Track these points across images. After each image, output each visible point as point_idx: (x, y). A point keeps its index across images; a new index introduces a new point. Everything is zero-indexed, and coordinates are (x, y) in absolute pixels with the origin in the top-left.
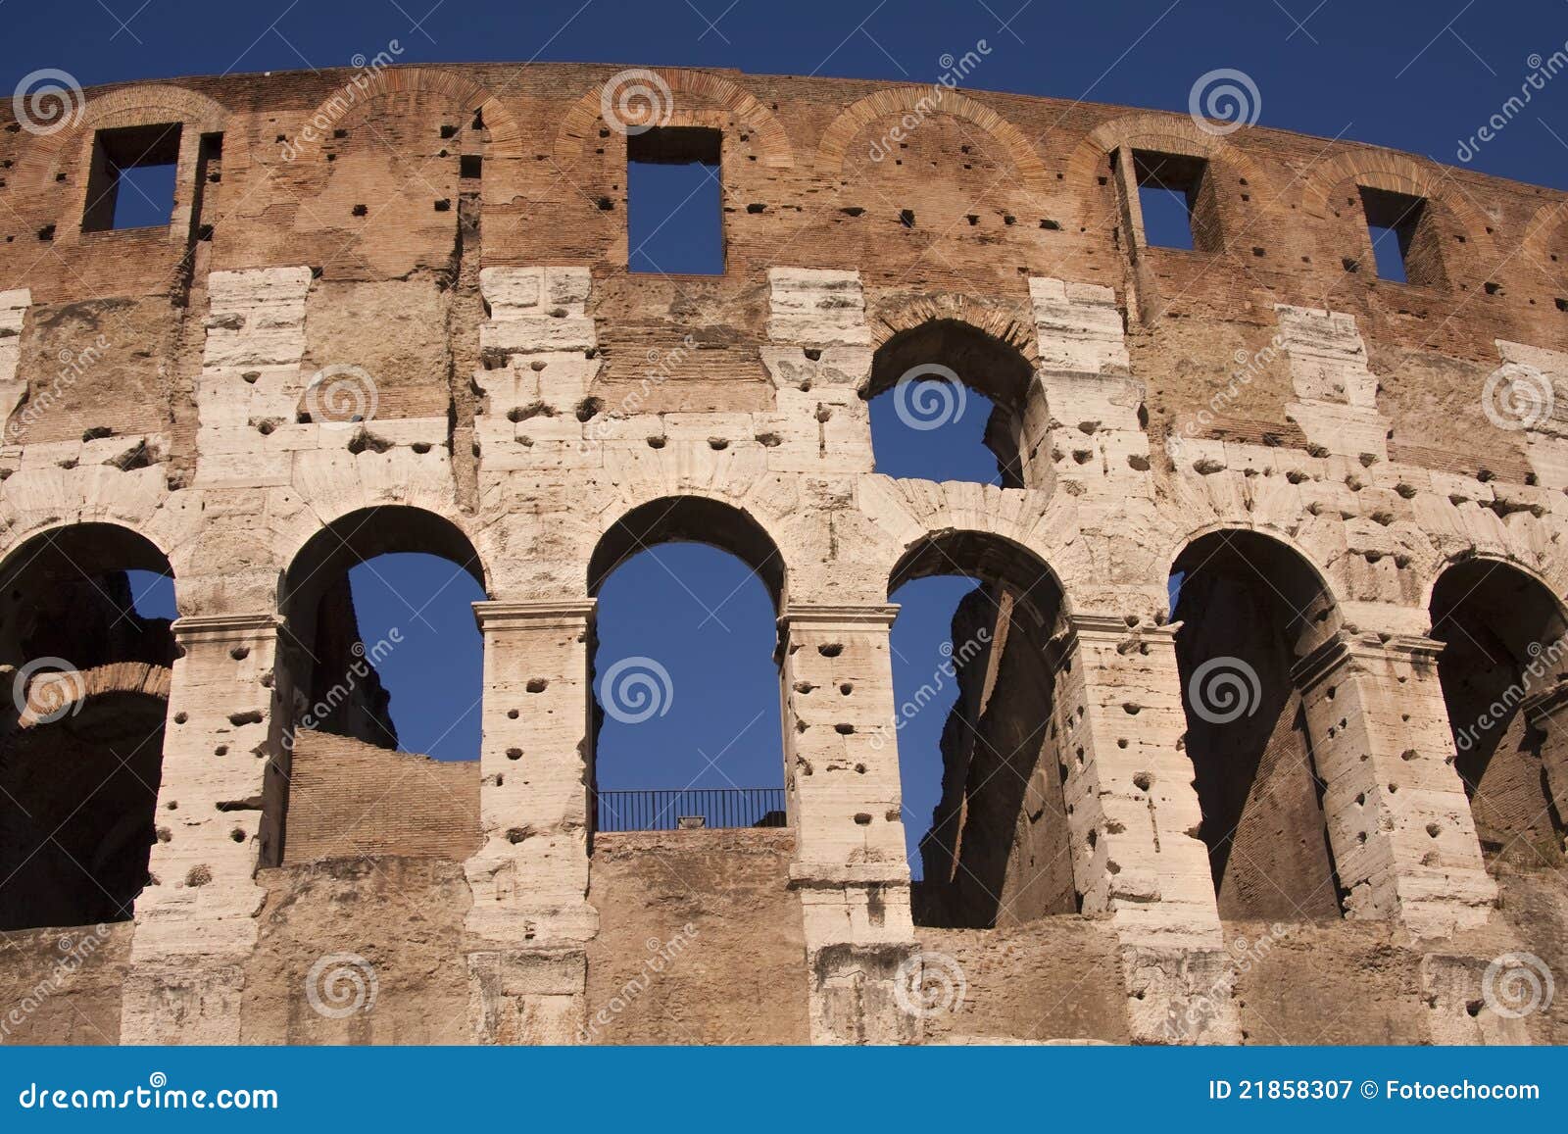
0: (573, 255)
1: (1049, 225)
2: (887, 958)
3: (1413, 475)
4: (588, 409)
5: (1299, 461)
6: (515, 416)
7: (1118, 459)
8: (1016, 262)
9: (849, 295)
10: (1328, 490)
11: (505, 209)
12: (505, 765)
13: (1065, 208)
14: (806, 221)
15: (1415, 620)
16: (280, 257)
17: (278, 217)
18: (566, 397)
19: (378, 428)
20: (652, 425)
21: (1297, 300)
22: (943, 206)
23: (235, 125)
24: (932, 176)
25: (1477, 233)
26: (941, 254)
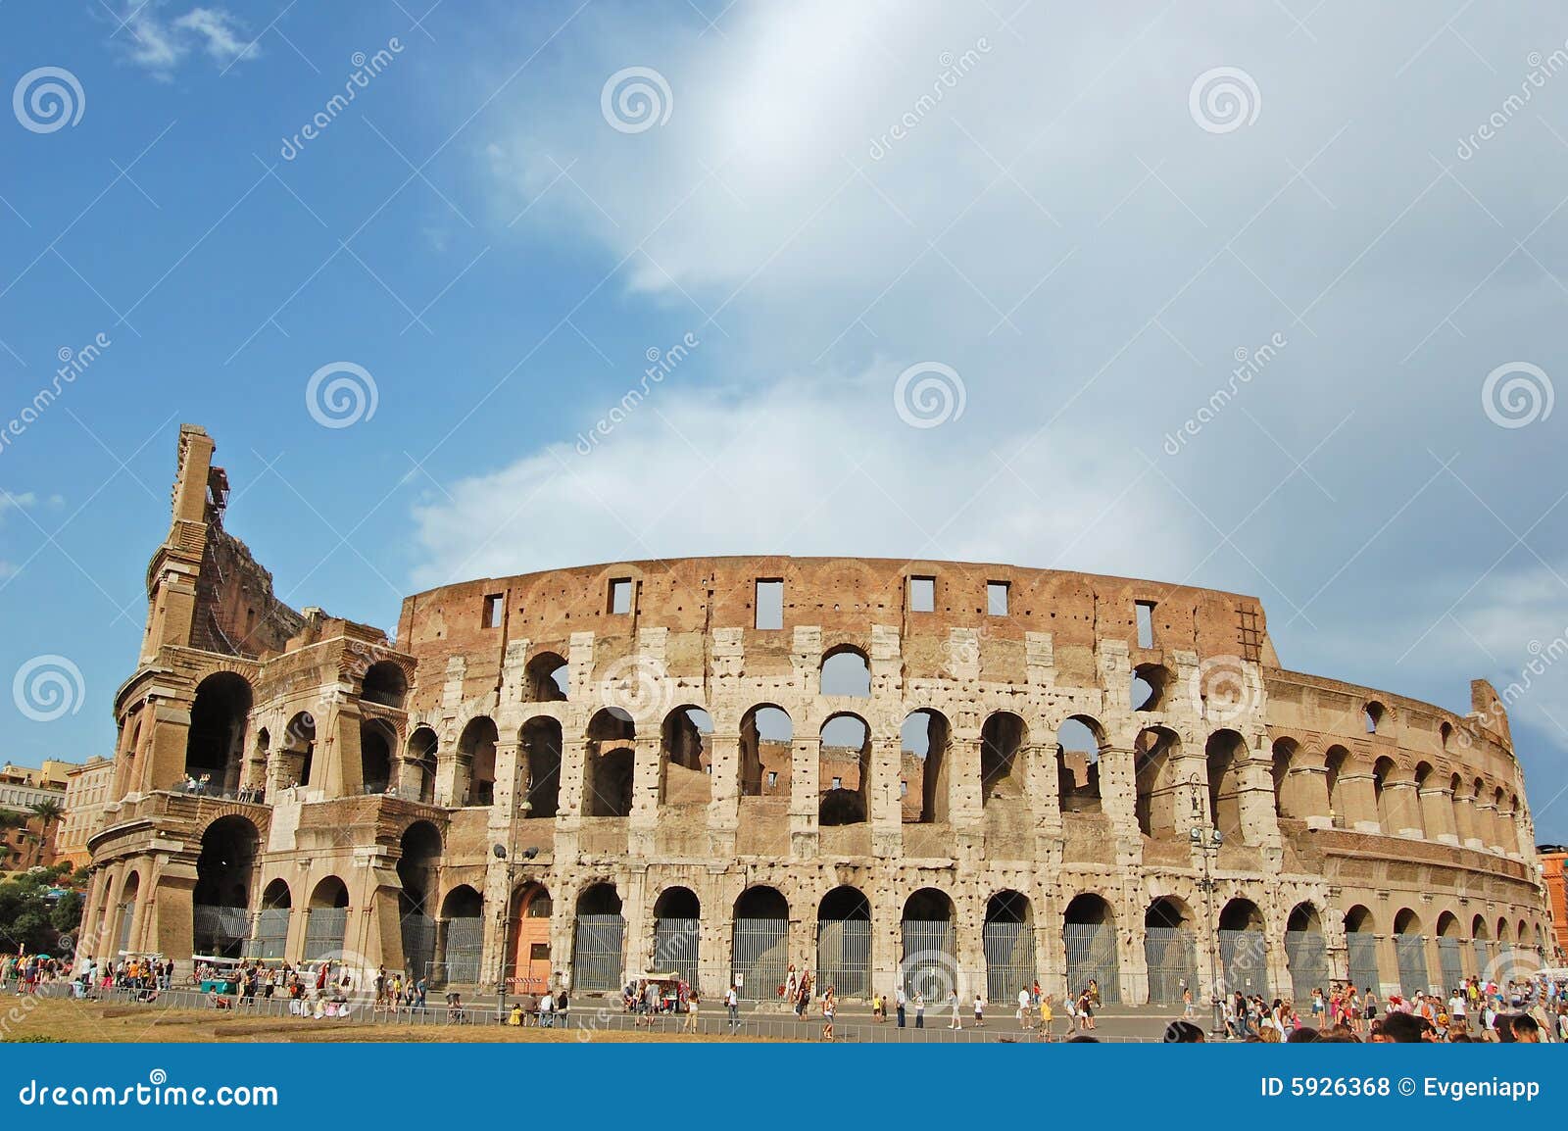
0: (738, 624)
1: (881, 606)
2: (810, 836)
3: (985, 685)
4: (741, 675)
5: (948, 683)
6: (721, 677)
7: (892, 687)
8: (868, 620)
9: (816, 636)
10: (957, 692)
11: (719, 609)
12: (717, 780)
13: (886, 600)
14: (805, 609)
15: (976, 733)
16: (659, 624)
17: (658, 610)
18: (735, 672)
19: (685, 680)
20: (758, 680)
21: (959, 626)
22: (848, 601)
23: (645, 578)
24: (846, 591)
25: (1027, 592)
26: (846, 619)
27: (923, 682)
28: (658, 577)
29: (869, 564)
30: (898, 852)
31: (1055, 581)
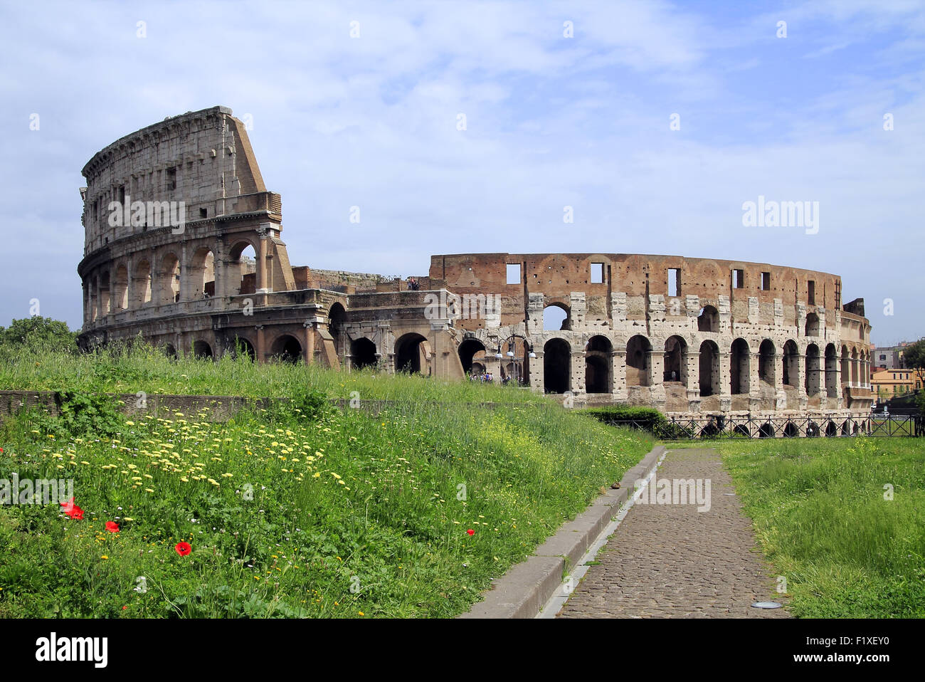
0: (661, 293)
1: (722, 285)
3: (761, 326)
4: (663, 320)
5: (747, 325)
6: (655, 321)
7: (727, 327)
8: (717, 293)
9: (697, 301)
10: (751, 330)
11: (652, 284)
12: (654, 375)
13: (724, 282)
14: (692, 286)
15: (758, 350)
16: (621, 291)
17: (621, 283)
18: (661, 319)
19: (637, 322)
20: (671, 323)
21: (751, 296)
22: (709, 283)
23: (612, 264)
24: (707, 277)
25: (775, 279)
26: (708, 292)
27: (738, 325)
28: (619, 264)
29: (717, 262)
30: (730, 409)
31: (784, 272)
